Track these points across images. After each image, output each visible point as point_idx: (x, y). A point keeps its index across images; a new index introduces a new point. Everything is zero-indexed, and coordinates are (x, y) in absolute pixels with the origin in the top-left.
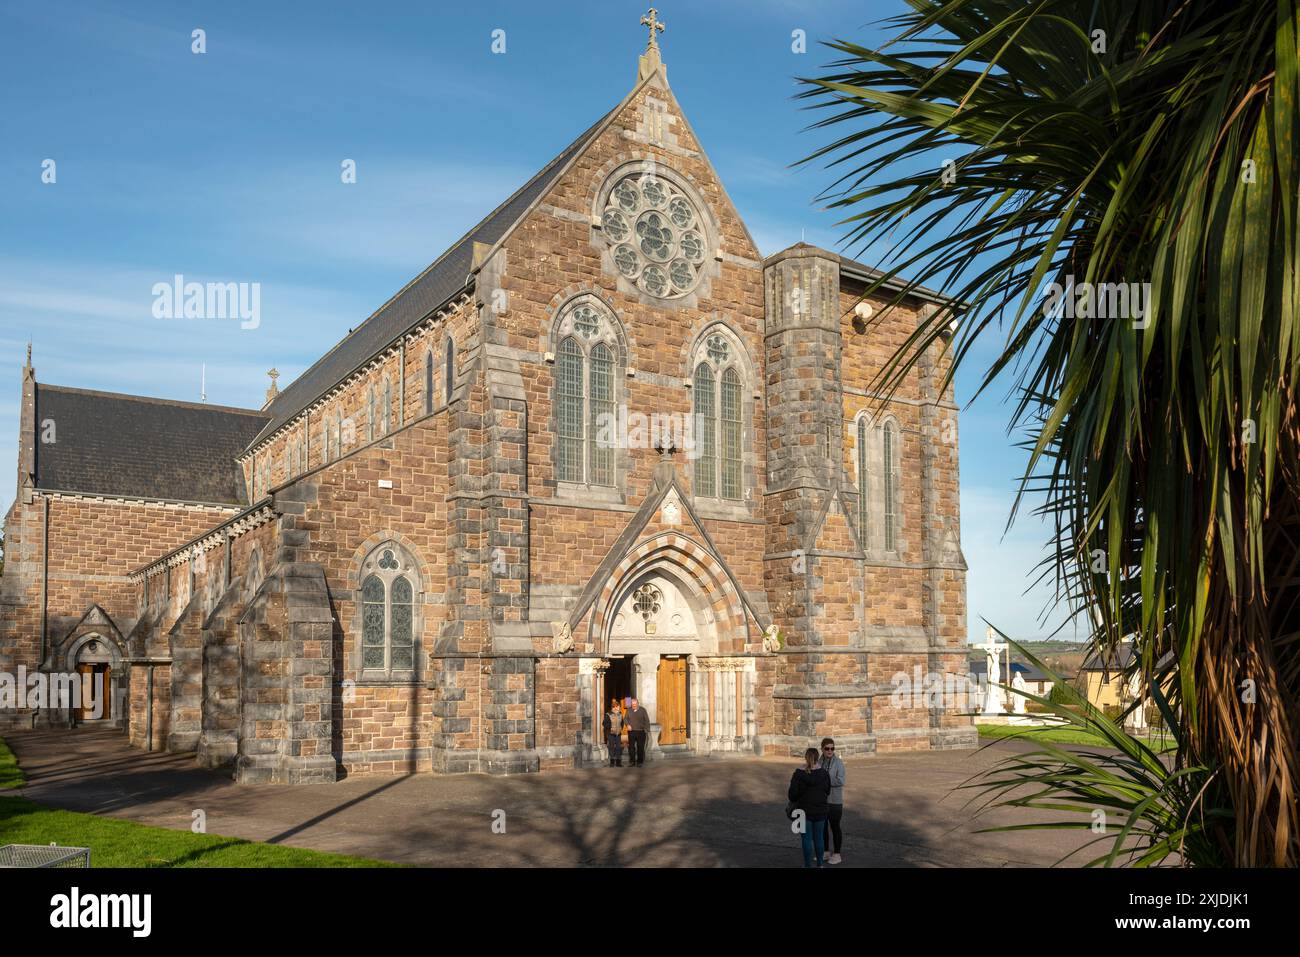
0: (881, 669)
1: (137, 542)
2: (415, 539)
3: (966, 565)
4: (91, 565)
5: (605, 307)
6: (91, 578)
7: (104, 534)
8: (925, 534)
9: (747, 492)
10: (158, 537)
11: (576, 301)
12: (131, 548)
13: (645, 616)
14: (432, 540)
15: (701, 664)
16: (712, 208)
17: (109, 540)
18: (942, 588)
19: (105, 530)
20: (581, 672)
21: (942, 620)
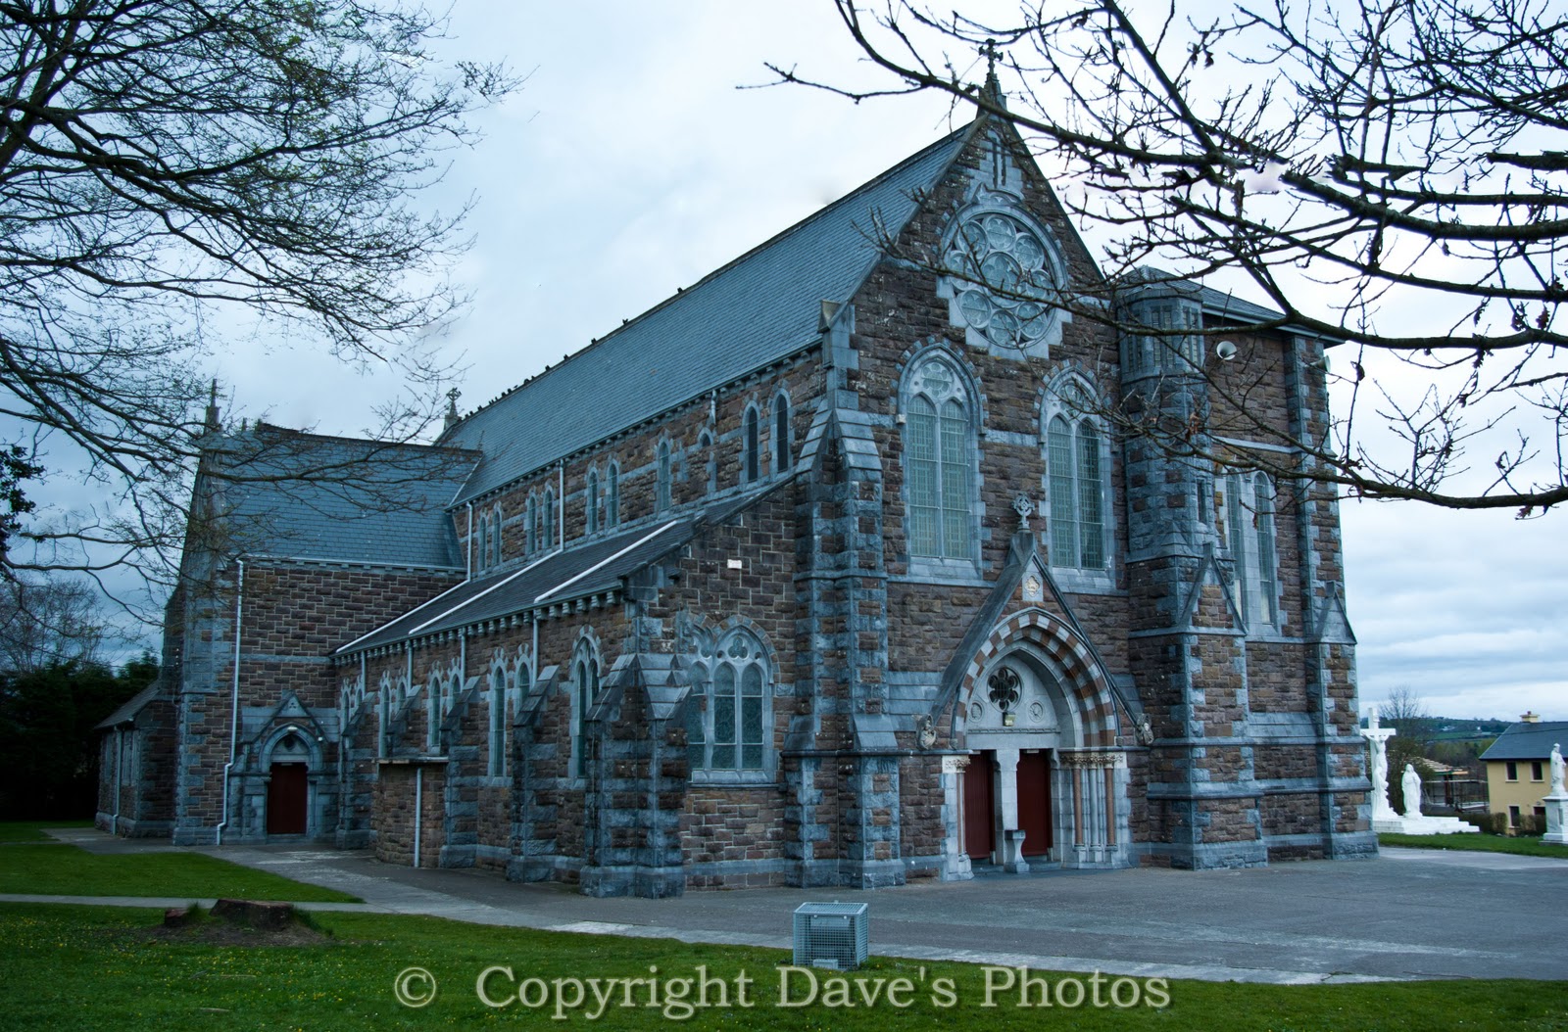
0: (1264, 764)
1: (340, 614)
2: (762, 624)
3: (1354, 638)
4: (287, 644)
5: (953, 362)
6: (287, 659)
7: (304, 606)
8: (1305, 603)
9: (1109, 561)
10: (361, 609)
11: (925, 357)
12: (332, 623)
13: (1002, 705)
14: (781, 625)
15: (1063, 760)
16: (1059, 245)
17: (308, 613)
18: (1329, 667)
19: (304, 601)
20: (944, 771)
21: (1328, 703)
